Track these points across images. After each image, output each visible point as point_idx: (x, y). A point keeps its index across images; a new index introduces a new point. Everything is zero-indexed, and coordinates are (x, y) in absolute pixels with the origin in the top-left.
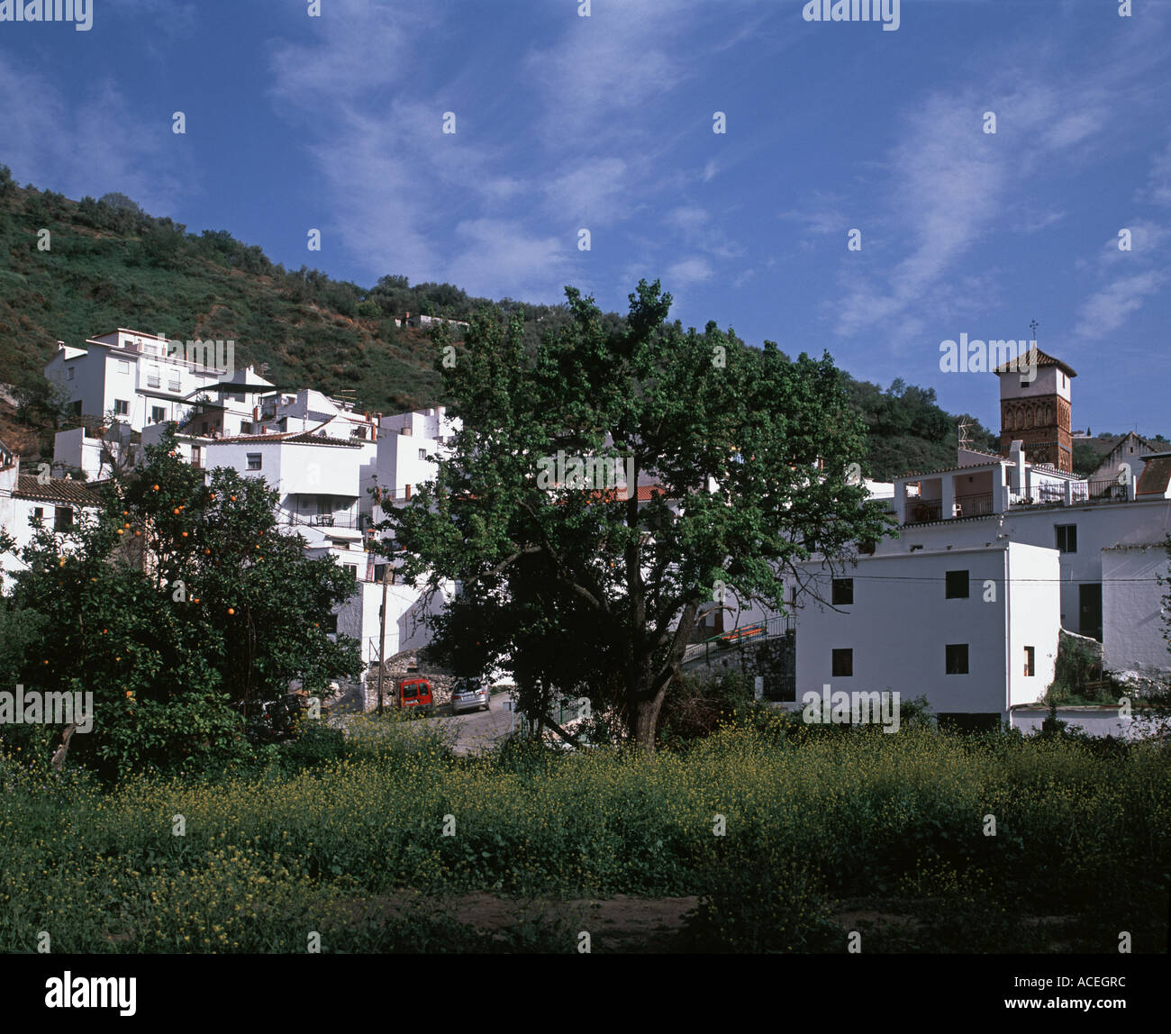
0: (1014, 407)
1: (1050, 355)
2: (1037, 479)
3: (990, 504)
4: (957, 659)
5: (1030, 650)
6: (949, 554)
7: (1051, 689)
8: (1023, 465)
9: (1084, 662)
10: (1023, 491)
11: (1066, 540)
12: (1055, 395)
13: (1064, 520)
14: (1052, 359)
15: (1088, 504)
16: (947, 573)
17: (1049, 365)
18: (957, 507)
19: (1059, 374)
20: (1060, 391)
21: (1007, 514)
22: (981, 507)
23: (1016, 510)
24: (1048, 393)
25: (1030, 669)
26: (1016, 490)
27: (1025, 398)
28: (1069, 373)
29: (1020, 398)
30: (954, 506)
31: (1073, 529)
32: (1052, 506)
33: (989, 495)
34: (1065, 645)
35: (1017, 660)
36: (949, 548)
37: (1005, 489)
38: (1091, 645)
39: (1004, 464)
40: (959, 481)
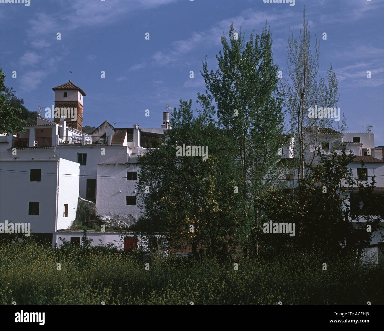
0: (60, 104)
1: (76, 86)
2: (70, 134)
3: (51, 142)
4: (34, 209)
5: (66, 206)
6: (32, 161)
7: (74, 223)
8: (65, 127)
9: (88, 212)
10: (64, 138)
11: (82, 159)
12: (77, 102)
13: (82, 151)
14: (77, 87)
15: (92, 145)
16: (31, 170)
17: (75, 89)
18: (36, 142)
19: (79, 94)
20: (79, 100)
21: (57, 147)
22: (46, 143)
23: (62, 146)
24: (74, 100)
25: (66, 214)
26: (62, 137)
27: (65, 102)
28: (83, 94)
29: (63, 102)
30: (35, 141)
31: (85, 155)
32: (76, 145)
33: (50, 138)
34: (80, 204)
35: (61, 210)
36: (33, 159)
37: (57, 136)
38: (91, 204)
39: (57, 126)
40: (37, 130)
